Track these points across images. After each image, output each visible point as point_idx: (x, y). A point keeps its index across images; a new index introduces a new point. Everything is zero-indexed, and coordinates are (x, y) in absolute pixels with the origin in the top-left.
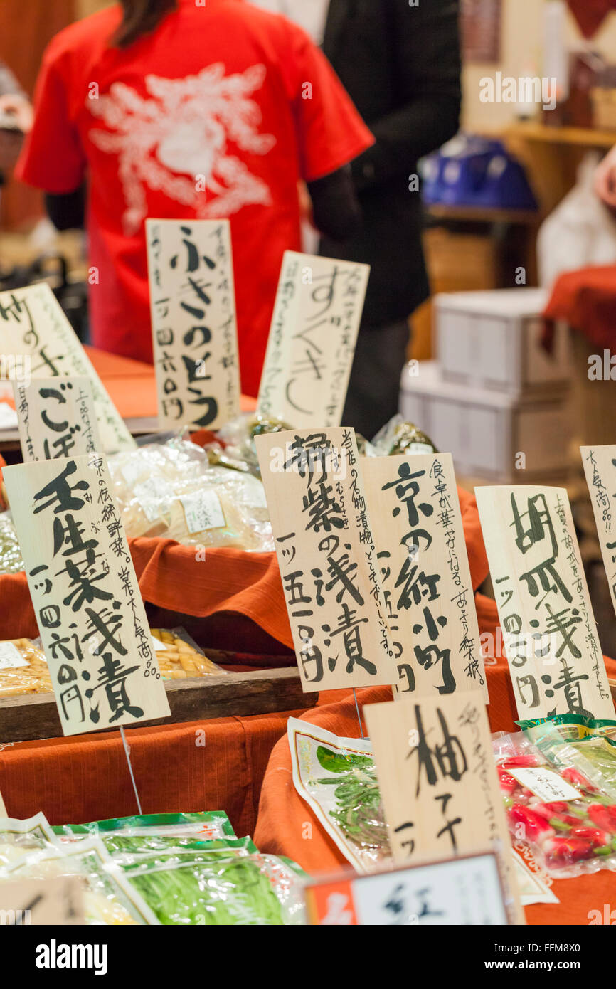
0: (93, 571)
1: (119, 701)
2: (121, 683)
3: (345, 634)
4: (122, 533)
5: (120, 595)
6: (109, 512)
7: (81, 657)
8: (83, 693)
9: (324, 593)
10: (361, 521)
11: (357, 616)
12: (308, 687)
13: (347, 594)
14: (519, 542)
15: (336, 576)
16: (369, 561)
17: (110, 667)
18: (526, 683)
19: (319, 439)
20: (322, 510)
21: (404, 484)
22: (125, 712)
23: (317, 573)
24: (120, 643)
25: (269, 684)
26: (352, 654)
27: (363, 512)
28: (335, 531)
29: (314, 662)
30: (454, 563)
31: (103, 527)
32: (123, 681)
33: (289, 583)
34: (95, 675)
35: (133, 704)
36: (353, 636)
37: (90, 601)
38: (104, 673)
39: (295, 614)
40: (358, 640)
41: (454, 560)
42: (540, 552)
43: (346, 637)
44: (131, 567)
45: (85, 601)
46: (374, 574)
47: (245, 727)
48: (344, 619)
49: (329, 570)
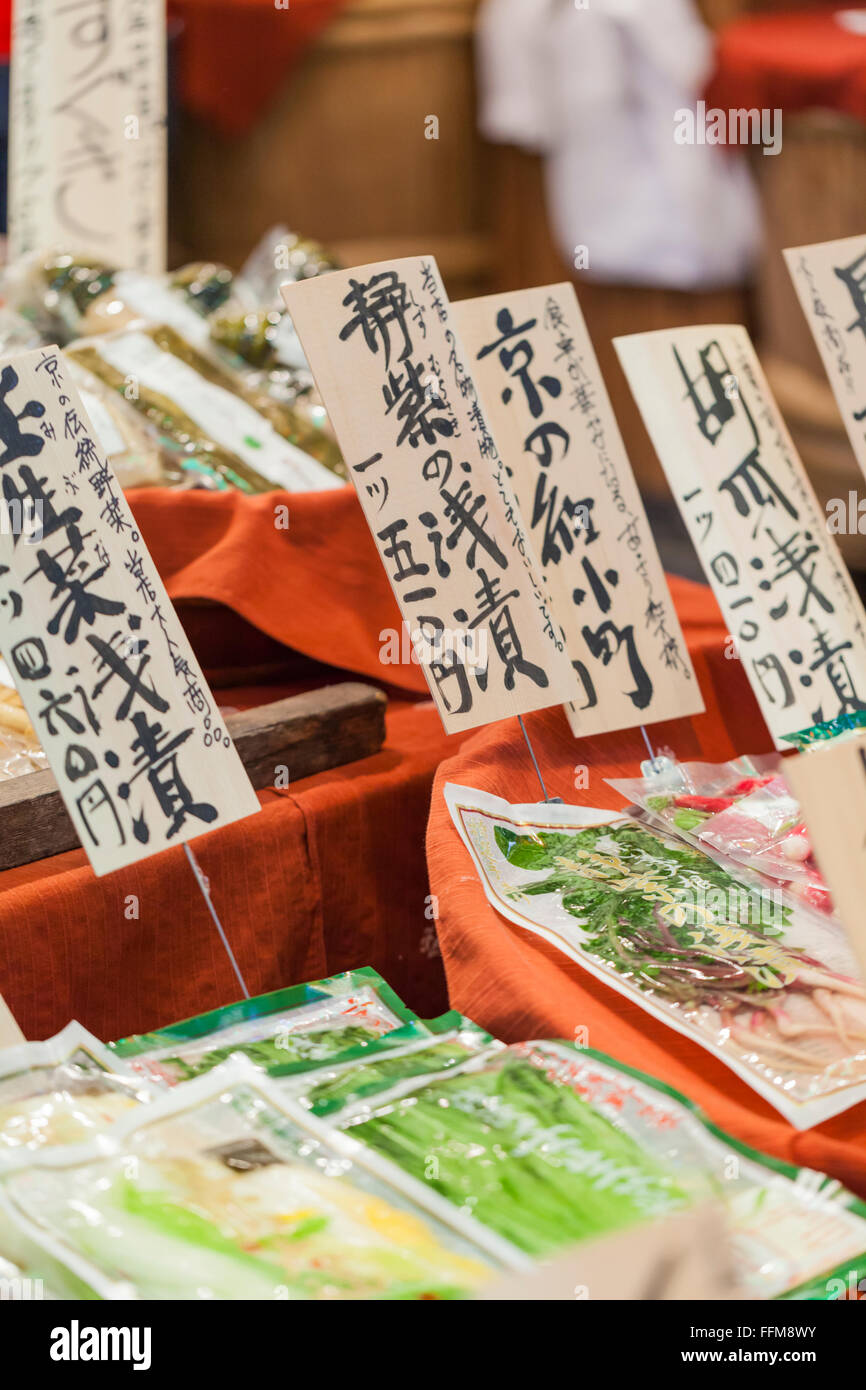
0: (84, 566)
1: (174, 798)
2: (170, 765)
3: (491, 622)
4: (116, 488)
5: (136, 605)
6: (88, 452)
7: (96, 727)
8: (113, 792)
9: (447, 555)
10: (475, 418)
11: (503, 589)
12: (454, 724)
13: (480, 550)
14: (702, 426)
15: (459, 521)
16: (500, 489)
17: (147, 737)
18: (767, 666)
19: (387, 282)
20: (415, 408)
21: (510, 344)
22: (187, 815)
23: (428, 520)
24: (155, 692)
25: (316, 724)
26: (509, 656)
27: (475, 404)
28: (443, 442)
29: (453, 678)
30: (610, 475)
31: (82, 479)
32: (173, 759)
33: (388, 543)
34: (127, 756)
35: (197, 799)
36: (503, 625)
37: (91, 621)
38: (141, 750)
39: (409, 598)
40: (511, 629)
41: (609, 470)
42: (735, 439)
43: (493, 627)
44: (142, 549)
45: (83, 623)
46: (511, 511)
47: (300, 804)
48: (484, 597)
49: (447, 513)
